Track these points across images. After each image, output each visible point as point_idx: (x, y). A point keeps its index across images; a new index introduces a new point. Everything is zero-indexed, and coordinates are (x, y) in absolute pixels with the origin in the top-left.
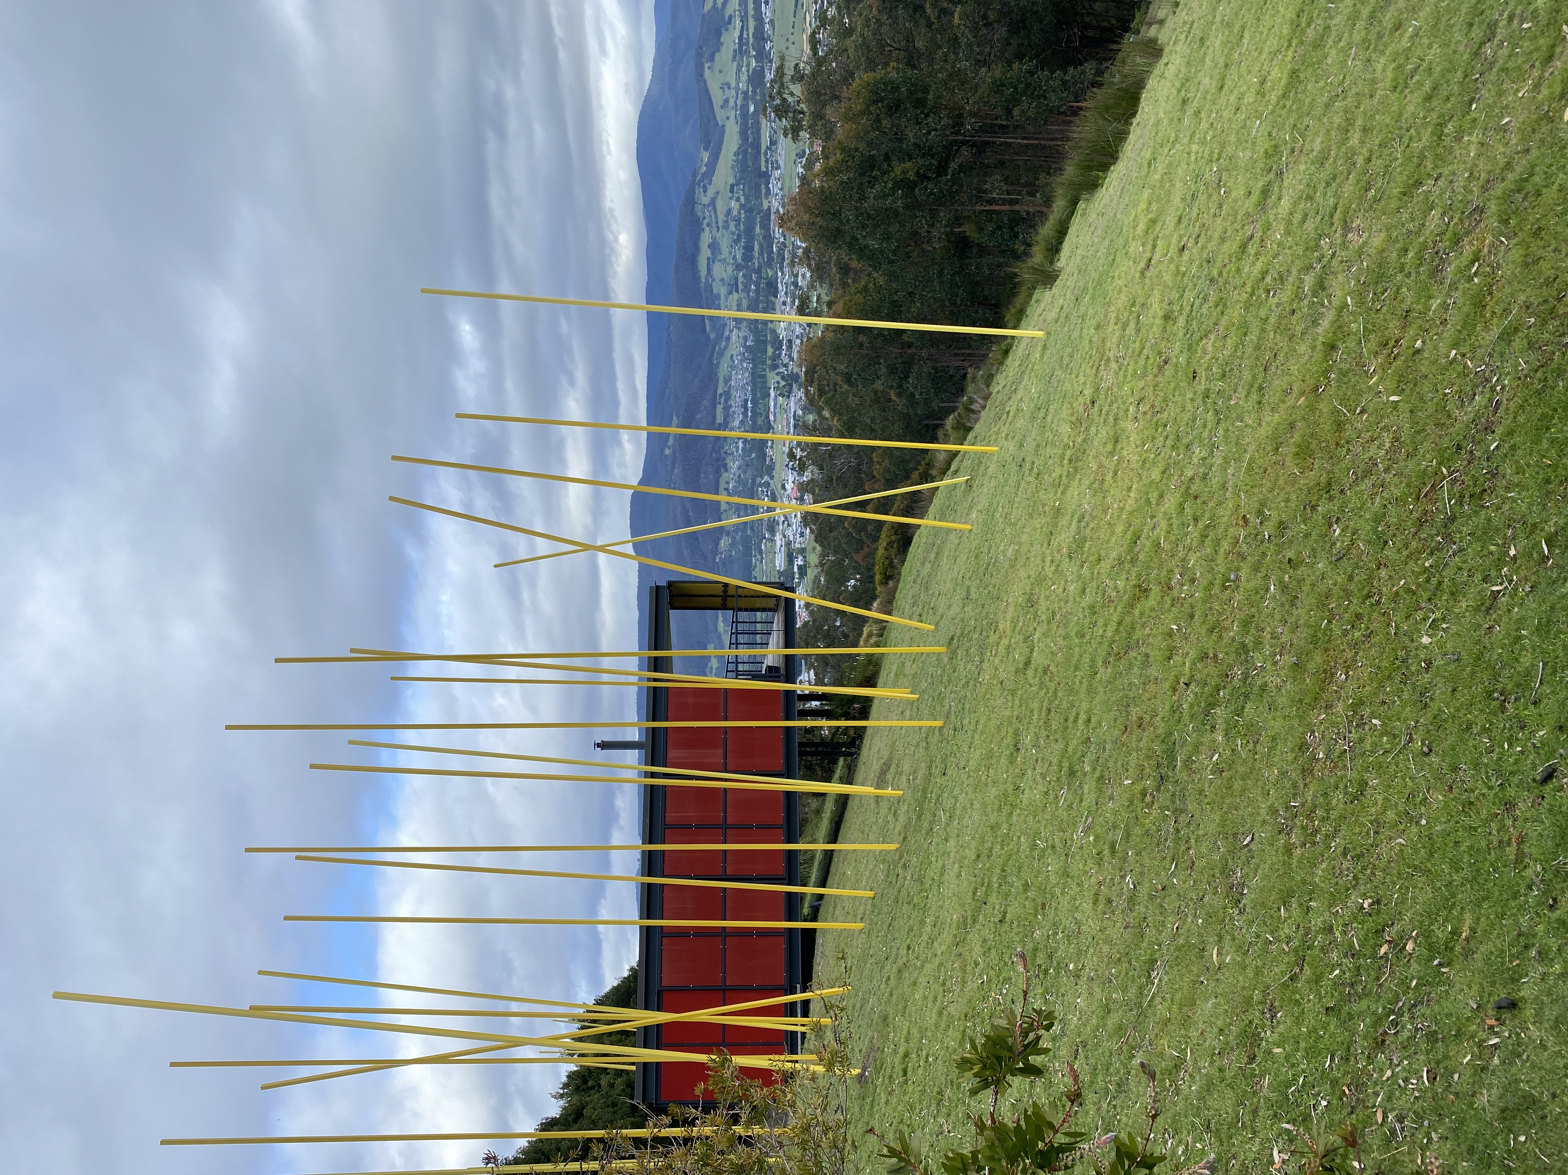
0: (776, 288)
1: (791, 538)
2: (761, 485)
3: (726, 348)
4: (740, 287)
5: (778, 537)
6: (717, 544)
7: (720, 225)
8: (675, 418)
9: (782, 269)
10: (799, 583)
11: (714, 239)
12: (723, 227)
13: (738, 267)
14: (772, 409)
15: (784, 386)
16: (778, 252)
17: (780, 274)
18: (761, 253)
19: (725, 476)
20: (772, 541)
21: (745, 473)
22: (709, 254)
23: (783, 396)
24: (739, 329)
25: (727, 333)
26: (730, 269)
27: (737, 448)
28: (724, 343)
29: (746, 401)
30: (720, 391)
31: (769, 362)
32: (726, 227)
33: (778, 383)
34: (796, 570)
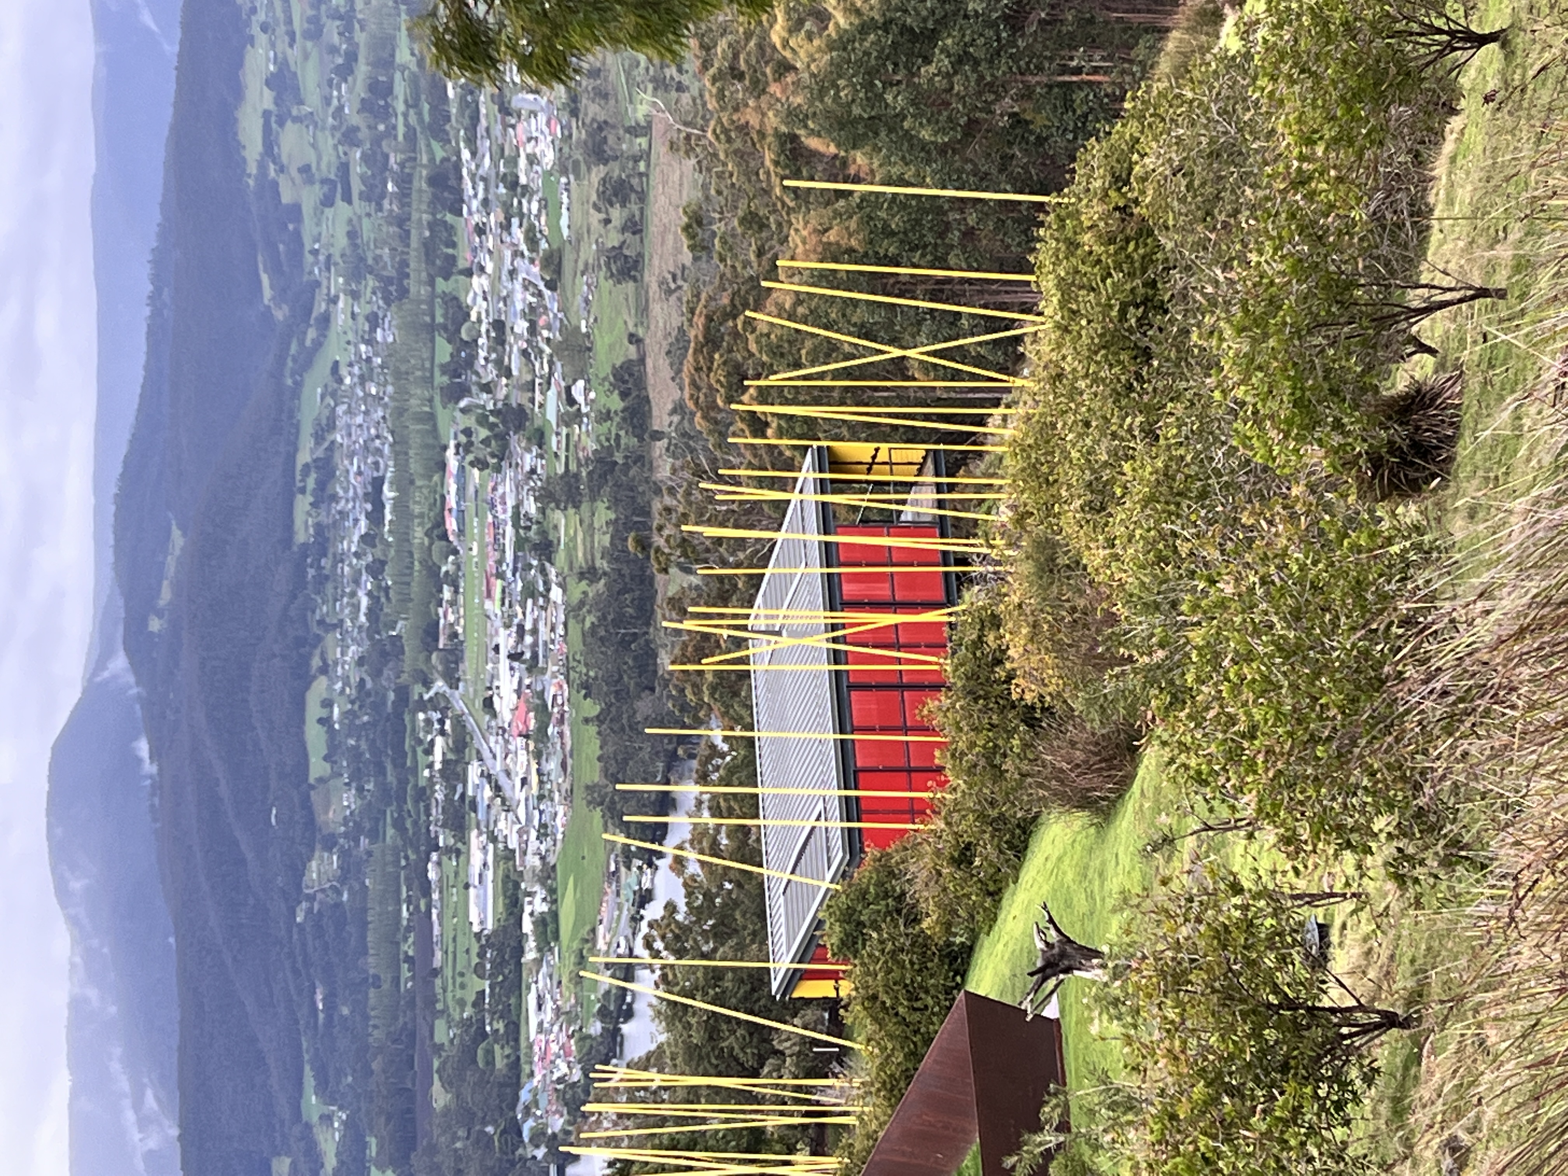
0: (459, 192)
1: (513, 843)
2: (422, 706)
3: (318, 344)
4: (357, 186)
5: (476, 840)
6: (298, 871)
7: (298, 25)
8: (176, 533)
9: (471, 142)
10: (539, 962)
11: (283, 65)
12: (308, 35)
13: (350, 137)
14: (452, 501)
15: (486, 442)
16: (462, 99)
17: (466, 154)
18: (413, 104)
19: (319, 688)
20: (458, 852)
21: (377, 674)
22: (267, 100)
23: (481, 464)
24: (355, 295)
25: (321, 307)
26: (328, 142)
27: (356, 607)
28: (311, 334)
29: (378, 483)
30: (304, 457)
31: (441, 380)
32: (315, 32)
33: (468, 432)
34: (527, 926)
